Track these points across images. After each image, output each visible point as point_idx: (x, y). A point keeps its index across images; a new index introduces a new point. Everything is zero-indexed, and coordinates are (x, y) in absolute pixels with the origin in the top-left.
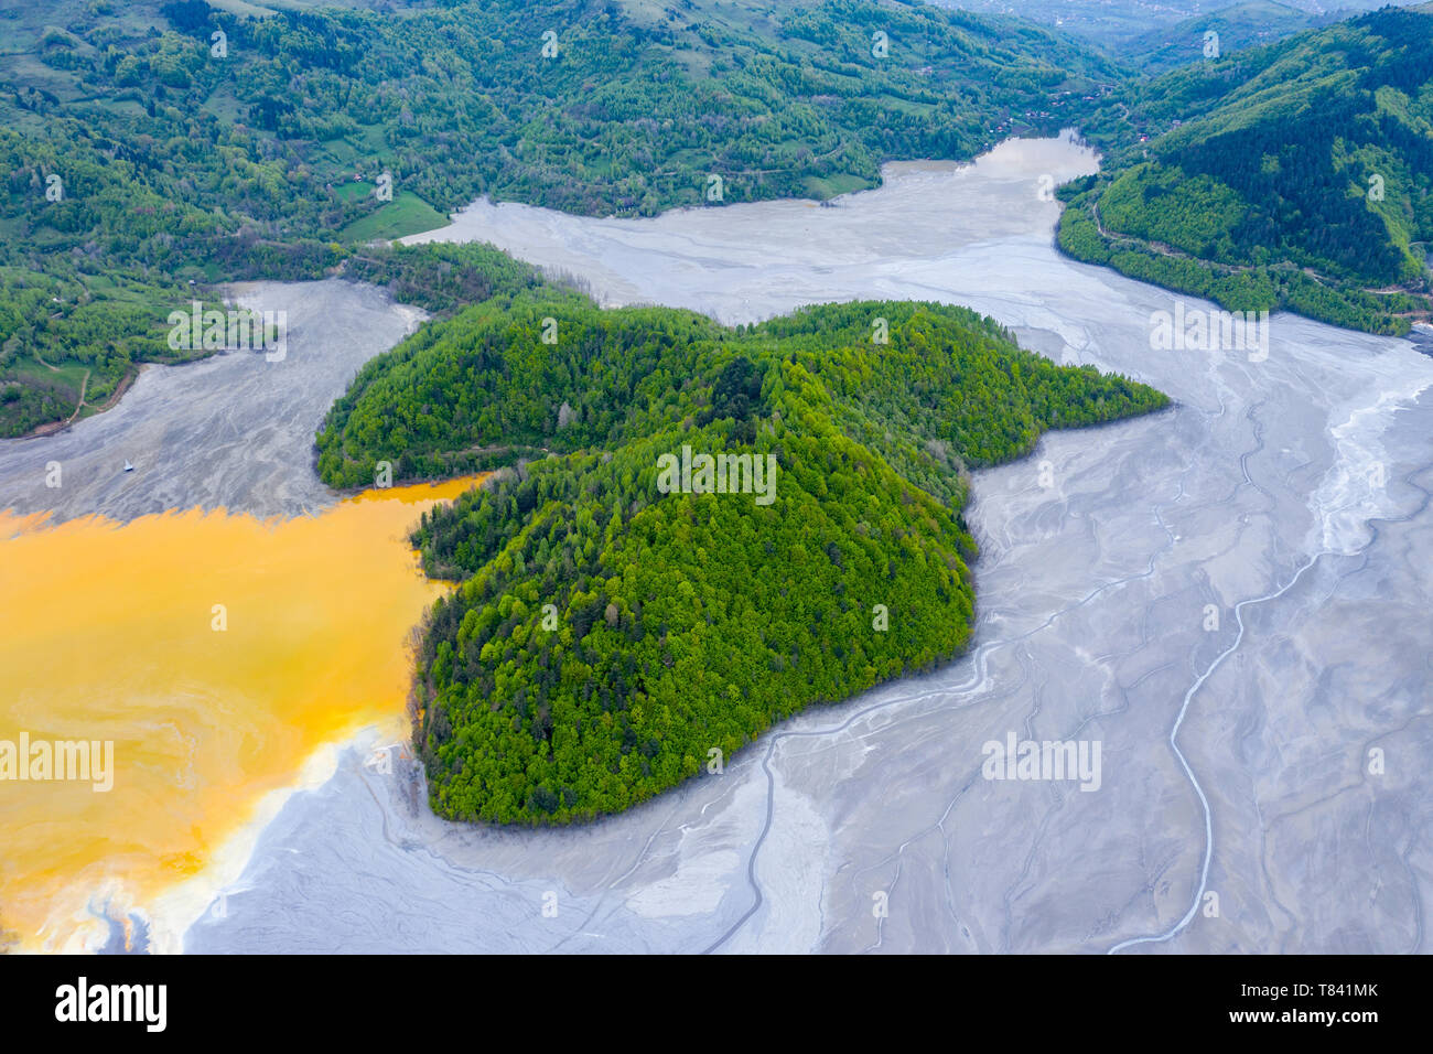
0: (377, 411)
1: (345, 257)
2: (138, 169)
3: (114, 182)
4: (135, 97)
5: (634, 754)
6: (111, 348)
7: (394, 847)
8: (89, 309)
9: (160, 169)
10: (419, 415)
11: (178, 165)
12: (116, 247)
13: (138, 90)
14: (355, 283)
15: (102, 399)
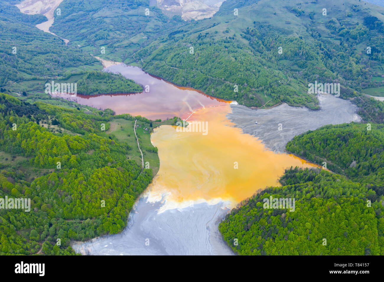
0: (307, 137)
1: (356, 96)
2: (325, 57)
3: (317, 59)
4: (340, 39)
5: (259, 251)
6: (279, 96)
7: (206, 226)
8: (284, 86)
9: (331, 59)
10: (317, 143)
11: (336, 59)
12: (306, 74)
13: (342, 38)
14: (352, 104)
15: (268, 106)
